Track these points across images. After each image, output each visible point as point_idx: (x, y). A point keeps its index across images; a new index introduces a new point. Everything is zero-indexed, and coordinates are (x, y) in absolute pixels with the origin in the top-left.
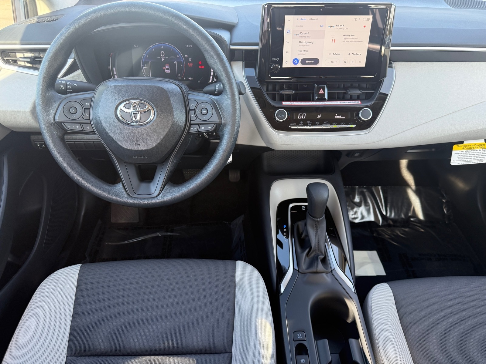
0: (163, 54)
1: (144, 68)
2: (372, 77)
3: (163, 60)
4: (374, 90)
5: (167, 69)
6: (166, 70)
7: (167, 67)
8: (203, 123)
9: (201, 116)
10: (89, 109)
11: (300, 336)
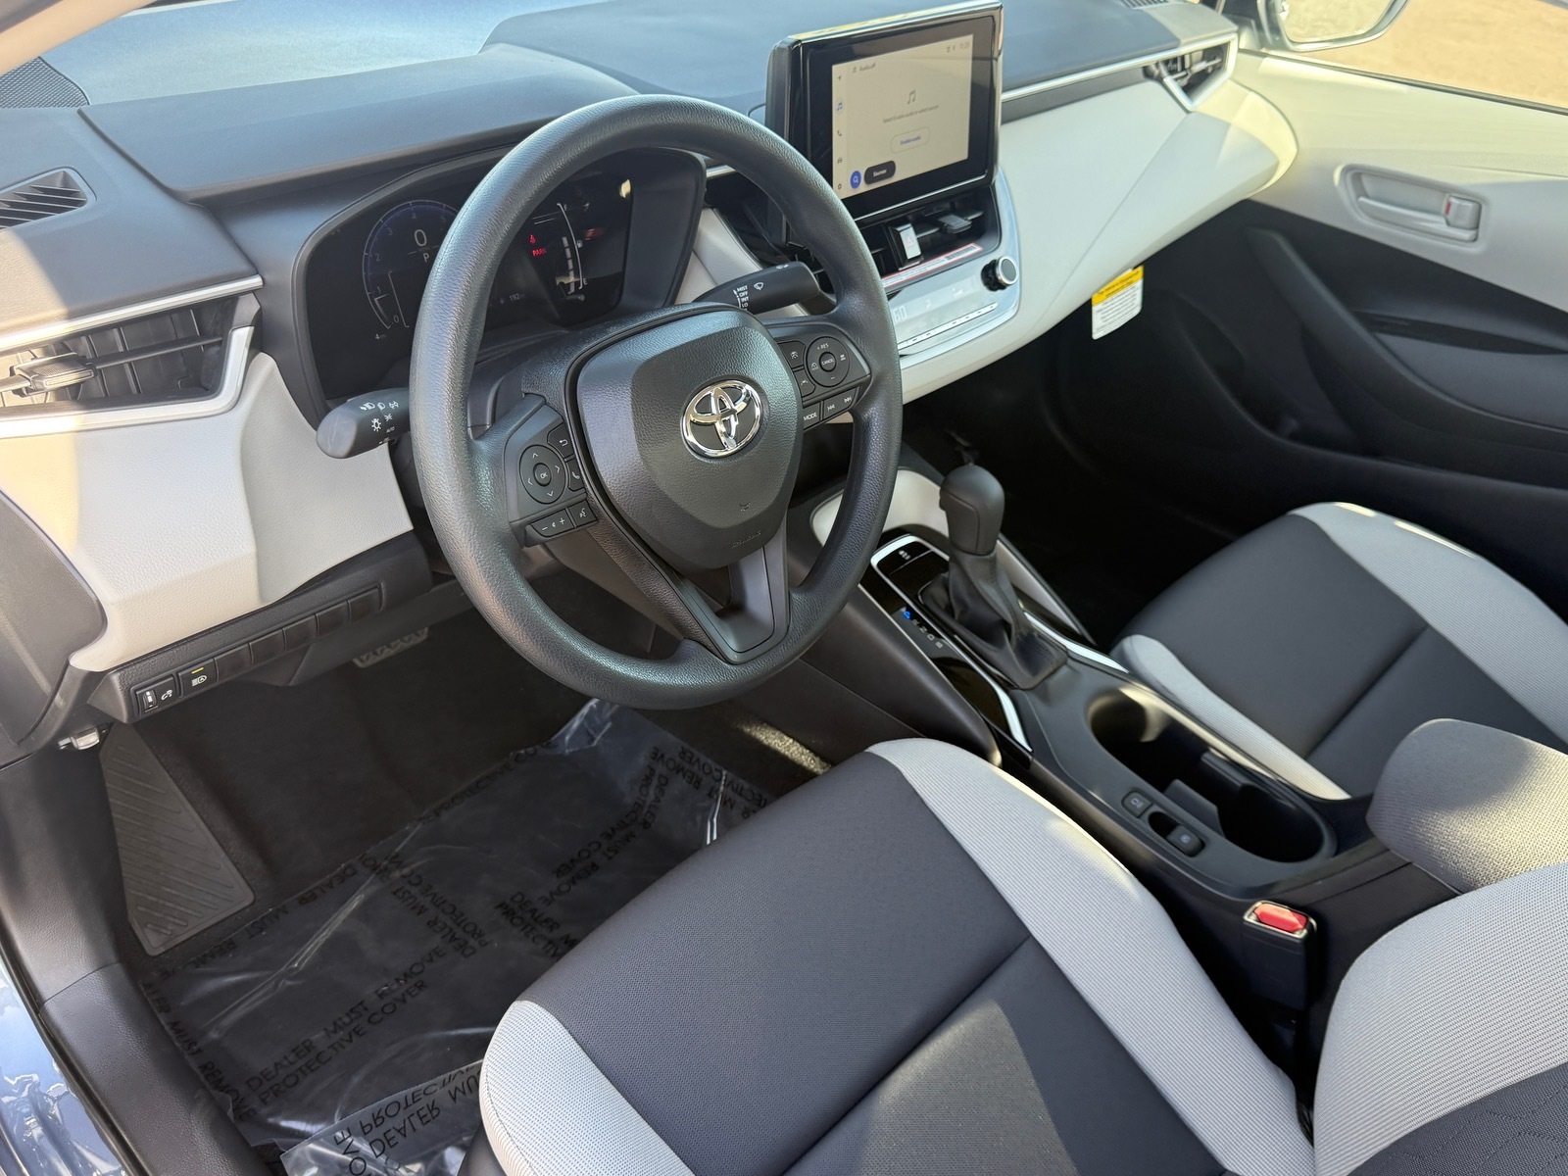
1: (376, 299)
2: (983, 177)
3: (426, 256)
4: (977, 210)
8: (831, 393)
9: (822, 377)
10: (572, 457)
11: (1138, 803)
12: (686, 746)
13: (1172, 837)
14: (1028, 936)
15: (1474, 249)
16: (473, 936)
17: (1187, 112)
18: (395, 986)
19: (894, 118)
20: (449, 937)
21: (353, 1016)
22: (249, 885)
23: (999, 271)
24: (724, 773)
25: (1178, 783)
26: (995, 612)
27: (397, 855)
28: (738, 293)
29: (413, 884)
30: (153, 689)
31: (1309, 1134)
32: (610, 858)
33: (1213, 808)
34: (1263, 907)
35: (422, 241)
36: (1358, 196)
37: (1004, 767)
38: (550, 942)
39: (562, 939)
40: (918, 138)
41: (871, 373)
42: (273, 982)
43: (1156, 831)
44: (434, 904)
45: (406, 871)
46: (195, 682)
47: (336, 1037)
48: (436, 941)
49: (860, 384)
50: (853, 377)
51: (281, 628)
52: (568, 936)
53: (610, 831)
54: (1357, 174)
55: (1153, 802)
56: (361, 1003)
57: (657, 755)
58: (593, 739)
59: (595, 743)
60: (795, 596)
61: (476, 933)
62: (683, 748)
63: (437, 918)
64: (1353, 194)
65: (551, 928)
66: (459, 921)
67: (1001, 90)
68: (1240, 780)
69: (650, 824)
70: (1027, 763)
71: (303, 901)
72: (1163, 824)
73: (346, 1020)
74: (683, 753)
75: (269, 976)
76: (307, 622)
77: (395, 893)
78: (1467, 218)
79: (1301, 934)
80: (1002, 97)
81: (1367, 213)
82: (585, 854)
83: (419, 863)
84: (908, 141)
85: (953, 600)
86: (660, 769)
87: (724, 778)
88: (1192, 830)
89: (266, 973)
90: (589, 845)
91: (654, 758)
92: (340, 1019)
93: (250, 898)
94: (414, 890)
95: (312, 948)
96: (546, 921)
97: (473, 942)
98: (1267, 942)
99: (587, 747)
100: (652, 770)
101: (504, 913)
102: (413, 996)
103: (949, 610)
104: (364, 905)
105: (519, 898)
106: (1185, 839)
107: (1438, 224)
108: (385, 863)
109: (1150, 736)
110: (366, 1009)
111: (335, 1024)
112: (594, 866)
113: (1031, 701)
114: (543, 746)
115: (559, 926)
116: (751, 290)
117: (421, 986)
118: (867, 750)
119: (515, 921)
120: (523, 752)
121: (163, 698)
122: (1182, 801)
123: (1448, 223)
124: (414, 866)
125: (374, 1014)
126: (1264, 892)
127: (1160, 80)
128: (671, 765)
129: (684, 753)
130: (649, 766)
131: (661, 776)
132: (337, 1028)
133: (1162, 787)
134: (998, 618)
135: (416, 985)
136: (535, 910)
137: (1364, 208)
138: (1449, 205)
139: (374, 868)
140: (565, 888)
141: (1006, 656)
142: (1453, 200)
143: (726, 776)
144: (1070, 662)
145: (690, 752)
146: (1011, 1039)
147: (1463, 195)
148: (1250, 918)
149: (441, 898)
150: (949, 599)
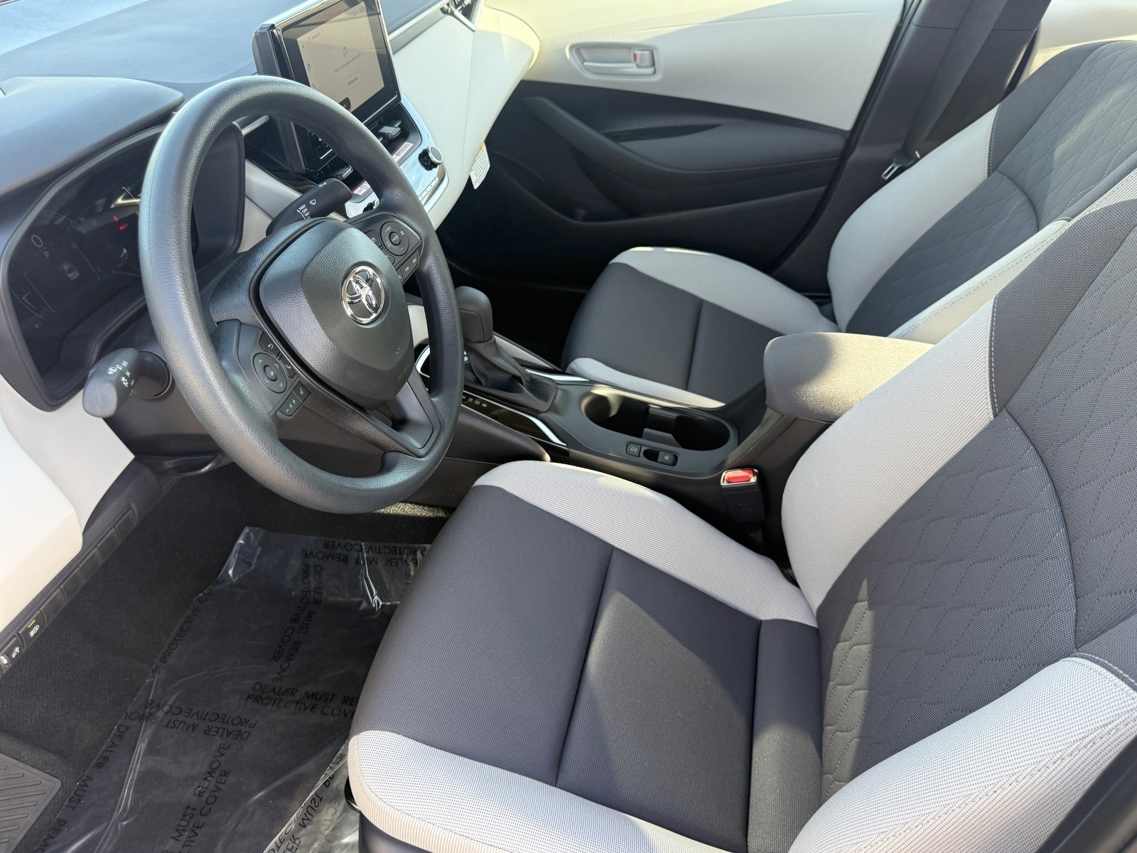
0: (38, 243)
1: (24, 298)
2: (395, 97)
3: (47, 254)
4: (398, 120)
5: (70, 271)
6: (70, 275)
7: (66, 268)
8: (403, 260)
9: (396, 249)
10: (280, 355)
11: (634, 449)
12: (327, 539)
13: (660, 459)
14: (613, 548)
15: (657, 78)
16: (242, 725)
17: (473, 31)
18: (207, 783)
19: (340, 68)
20: (225, 734)
21: (187, 818)
22: (52, 775)
23: (431, 155)
24: (363, 544)
25: (646, 430)
26: (509, 373)
27: (153, 701)
28: (301, 211)
29: (176, 715)
30: (5, 653)
31: (793, 581)
32: (305, 633)
33: (670, 436)
34: (727, 474)
35: (39, 244)
36: (583, 63)
37: (553, 460)
38: (298, 702)
39: (304, 697)
40: (356, 79)
41: (421, 239)
42: (113, 829)
43: (651, 460)
44: (200, 718)
45: (166, 708)
46: (32, 633)
47: (183, 838)
48: (218, 741)
49: (418, 247)
50: (413, 244)
51: (78, 566)
52: (307, 693)
53: (295, 617)
54: (578, 48)
55: (641, 445)
56: (188, 807)
57: (306, 555)
58: (251, 565)
59: (252, 568)
60: (434, 400)
61: (242, 722)
62: (324, 541)
63: (208, 726)
64: (579, 62)
65: (293, 694)
66: (226, 721)
67: (387, 34)
68: (674, 415)
69: (320, 600)
70: (566, 453)
71: (99, 765)
72: (652, 455)
73: (184, 823)
74: (326, 545)
75: (106, 828)
76: (93, 554)
77: (167, 726)
78: (647, 61)
79: (753, 480)
80: (389, 38)
81: (590, 72)
82: (286, 639)
83: (174, 697)
84: (352, 82)
85: (478, 376)
86: (312, 562)
87: (364, 547)
88: (667, 452)
89: (102, 827)
90: (286, 632)
91: (306, 557)
92: (179, 825)
93: (59, 783)
94: (181, 718)
95: (127, 793)
96: (286, 691)
97: (244, 729)
98: (740, 492)
99: (248, 571)
100: (307, 566)
101: (254, 701)
102: (224, 783)
103: (478, 382)
104: (150, 744)
105: (258, 687)
106: (667, 458)
107: (631, 68)
108: (147, 710)
109: (614, 412)
110: (194, 809)
111: (177, 830)
112: (298, 644)
113: (551, 416)
114: (214, 585)
115: (297, 691)
116: (308, 206)
117: (226, 774)
118: (474, 485)
119: (265, 702)
120: (201, 595)
121: (14, 656)
122: (653, 438)
123: (638, 66)
124: (170, 703)
125: (203, 808)
126: (721, 467)
127: (452, 14)
128: (320, 556)
129: (328, 544)
130: (303, 564)
131: (315, 566)
132: (180, 831)
133: (640, 435)
134: (509, 376)
135: (221, 775)
136: (275, 688)
137: (587, 68)
138: (635, 56)
139: (142, 718)
140: (285, 665)
141: (526, 397)
142: (637, 52)
143: (365, 545)
144: (559, 386)
145: (331, 542)
146: (634, 606)
147: (642, 47)
148: (724, 484)
149: (204, 712)
150: (475, 375)
